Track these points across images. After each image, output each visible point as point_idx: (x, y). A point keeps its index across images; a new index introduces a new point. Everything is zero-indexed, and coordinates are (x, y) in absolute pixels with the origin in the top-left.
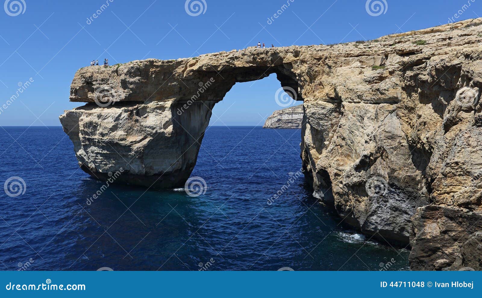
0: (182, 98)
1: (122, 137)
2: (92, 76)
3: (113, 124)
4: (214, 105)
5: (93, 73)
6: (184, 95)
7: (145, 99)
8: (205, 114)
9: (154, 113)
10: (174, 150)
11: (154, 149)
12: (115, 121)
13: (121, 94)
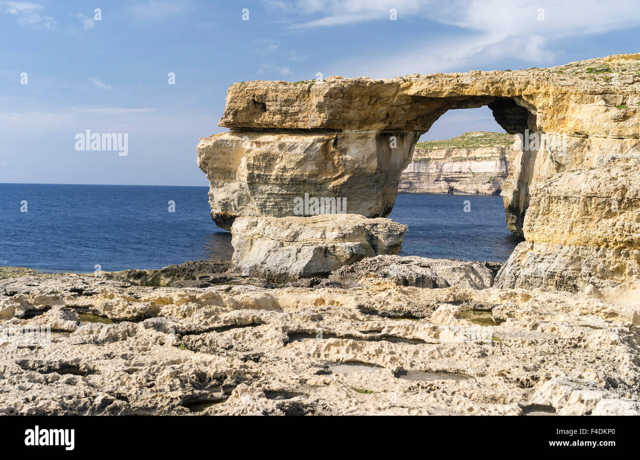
0: (387, 127)
1: (314, 172)
2: (266, 95)
3: (302, 157)
4: (420, 136)
5: (267, 91)
6: (391, 123)
7: (344, 126)
8: (409, 148)
9: (355, 144)
10: (375, 190)
11: (353, 188)
12: (304, 153)
13: (316, 119)
